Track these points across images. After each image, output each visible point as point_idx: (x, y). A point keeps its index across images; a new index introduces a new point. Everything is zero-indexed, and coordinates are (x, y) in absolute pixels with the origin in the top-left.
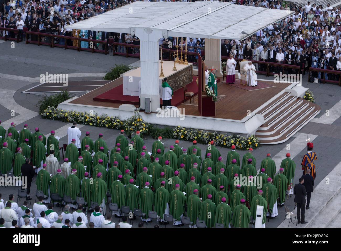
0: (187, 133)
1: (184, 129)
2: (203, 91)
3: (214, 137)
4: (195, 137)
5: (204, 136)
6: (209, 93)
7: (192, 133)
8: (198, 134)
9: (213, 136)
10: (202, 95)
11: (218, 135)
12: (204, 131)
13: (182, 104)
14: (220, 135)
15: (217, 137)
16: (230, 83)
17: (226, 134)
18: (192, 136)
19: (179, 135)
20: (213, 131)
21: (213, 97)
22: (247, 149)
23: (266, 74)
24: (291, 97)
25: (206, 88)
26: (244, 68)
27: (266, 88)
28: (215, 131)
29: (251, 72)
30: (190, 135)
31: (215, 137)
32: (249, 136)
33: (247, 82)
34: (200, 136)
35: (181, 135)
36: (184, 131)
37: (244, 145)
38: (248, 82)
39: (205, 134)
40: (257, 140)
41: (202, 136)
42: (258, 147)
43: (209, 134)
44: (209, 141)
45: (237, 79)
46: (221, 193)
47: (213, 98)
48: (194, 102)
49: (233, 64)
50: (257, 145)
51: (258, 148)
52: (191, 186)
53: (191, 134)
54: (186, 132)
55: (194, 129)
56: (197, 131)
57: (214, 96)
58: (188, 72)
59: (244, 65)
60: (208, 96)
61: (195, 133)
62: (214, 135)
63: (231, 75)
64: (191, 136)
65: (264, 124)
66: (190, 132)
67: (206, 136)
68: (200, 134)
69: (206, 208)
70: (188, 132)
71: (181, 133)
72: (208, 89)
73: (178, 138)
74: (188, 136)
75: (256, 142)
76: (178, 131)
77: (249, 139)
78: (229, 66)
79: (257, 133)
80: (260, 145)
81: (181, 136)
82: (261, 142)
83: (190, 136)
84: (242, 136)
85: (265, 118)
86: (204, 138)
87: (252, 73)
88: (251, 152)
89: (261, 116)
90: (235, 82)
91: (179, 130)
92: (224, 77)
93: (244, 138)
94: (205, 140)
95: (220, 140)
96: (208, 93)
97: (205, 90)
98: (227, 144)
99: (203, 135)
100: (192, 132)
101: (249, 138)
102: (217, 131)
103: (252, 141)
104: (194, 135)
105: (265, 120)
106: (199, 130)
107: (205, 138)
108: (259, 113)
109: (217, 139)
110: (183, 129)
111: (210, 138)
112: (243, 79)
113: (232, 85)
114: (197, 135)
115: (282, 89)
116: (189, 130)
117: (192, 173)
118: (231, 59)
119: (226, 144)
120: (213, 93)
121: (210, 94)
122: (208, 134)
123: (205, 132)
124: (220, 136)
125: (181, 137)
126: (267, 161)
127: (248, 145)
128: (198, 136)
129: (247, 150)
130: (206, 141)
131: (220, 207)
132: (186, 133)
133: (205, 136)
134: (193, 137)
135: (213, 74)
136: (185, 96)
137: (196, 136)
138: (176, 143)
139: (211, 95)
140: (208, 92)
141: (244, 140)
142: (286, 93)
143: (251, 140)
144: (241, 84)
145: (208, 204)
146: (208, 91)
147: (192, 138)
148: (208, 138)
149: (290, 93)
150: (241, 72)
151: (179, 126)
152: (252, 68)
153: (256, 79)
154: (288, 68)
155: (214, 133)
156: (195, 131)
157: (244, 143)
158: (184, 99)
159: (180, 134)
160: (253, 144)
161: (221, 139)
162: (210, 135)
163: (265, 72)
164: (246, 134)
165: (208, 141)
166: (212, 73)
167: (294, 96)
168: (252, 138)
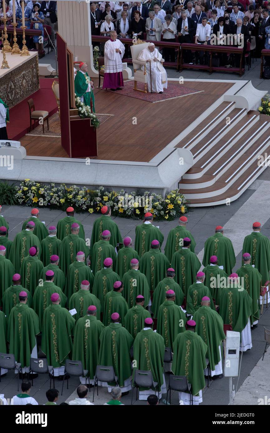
0: (44, 193)
1: (38, 185)
2: (71, 108)
3: (98, 199)
4: (61, 200)
5: (79, 197)
6: (82, 112)
7: (54, 193)
8: (66, 192)
9: (97, 196)
10: (70, 117)
11: (106, 193)
12: (77, 187)
13: (26, 135)
14: (110, 192)
15: (104, 197)
16: (114, 90)
17: (122, 190)
18: (55, 199)
19: (28, 197)
20: (97, 187)
21: (92, 119)
22: (166, 217)
23: (177, 67)
24: (237, 110)
25: (76, 102)
26: (140, 58)
27: (185, 95)
28: (99, 186)
29: (154, 65)
30: (52, 197)
31: (102, 197)
32: (168, 193)
33: (147, 86)
34: (71, 197)
35: (32, 197)
36: (38, 189)
37: (159, 211)
38: (149, 86)
39: (81, 192)
40: (183, 200)
41: (74, 197)
42: (186, 213)
43: (88, 192)
44: (89, 207)
45: (126, 80)
46: (138, 310)
47: (92, 121)
48: (50, 130)
49: (117, 51)
50: (183, 210)
51: (186, 215)
52: (81, 299)
53: (52, 194)
54: (42, 191)
55: (58, 184)
56: (64, 186)
57: (93, 117)
58: (31, 70)
59: (140, 52)
60: (81, 117)
61: (60, 191)
62: (99, 194)
63: (114, 73)
64: (53, 199)
65: (193, 167)
66: (50, 189)
67: (83, 197)
68: (70, 193)
69: (112, 341)
70: (46, 191)
71: (32, 193)
72: (80, 104)
73: (26, 203)
74: (48, 198)
75: (182, 203)
76: (26, 189)
77: (168, 199)
78: (109, 56)
79: (181, 185)
80: (189, 209)
81: (33, 199)
82: (190, 203)
83: (51, 199)
84: (154, 194)
85: (193, 155)
86: (79, 201)
87: (156, 68)
88: (183, 224)
89: (186, 151)
90: (123, 85)
91: (27, 186)
92: (101, 77)
93: (159, 197)
94: (82, 205)
95: (111, 202)
96: (80, 111)
97: (74, 106)
98: (126, 211)
99: (77, 194)
100: (54, 189)
101: (169, 197)
102: (103, 186)
103: (175, 202)
104: (59, 196)
105: (194, 158)
106: (68, 185)
107: (81, 200)
108: (180, 145)
109: (106, 202)
110: (36, 184)
111: (91, 200)
112: (139, 80)
113: (119, 92)
114: (65, 196)
115: (218, 97)
116: (48, 187)
117: (76, 271)
118: (112, 41)
119: (124, 210)
120: (90, 110)
121: (84, 112)
122: (86, 193)
123: (81, 190)
124: (110, 195)
125: (34, 202)
126: (216, 240)
127: (168, 210)
128: (67, 197)
129: (165, 219)
130: (84, 207)
131: (142, 338)
132: (42, 193)
133: (81, 196)
134: (57, 199)
135: (83, 73)
136: (31, 119)
137: (63, 198)
138: (33, 215)
139: (86, 114)
140: (80, 108)
141: (159, 200)
142: (226, 103)
143: (173, 201)
144: (135, 90)
145: (114, 333)
146: (82, 107)
147: (55, 202)
148: (88, 201)
149: (234, 103)
150: (135, 67)
151: (27, 180)
152: (156, 56)
153: (165, 79)
154: (218, 53)
155: (98, 191)
156: (60, 188)
157: (160, 206)
158: (30, 126)
159: (30, 195)
160: (177, 207)
161: (114, 201)
162: (90, 195)
163: (174, 64)
164: (162, 189)
165: (87, 206)
166: (82, 70)
167: (242, 109)
168: (174, 195)
